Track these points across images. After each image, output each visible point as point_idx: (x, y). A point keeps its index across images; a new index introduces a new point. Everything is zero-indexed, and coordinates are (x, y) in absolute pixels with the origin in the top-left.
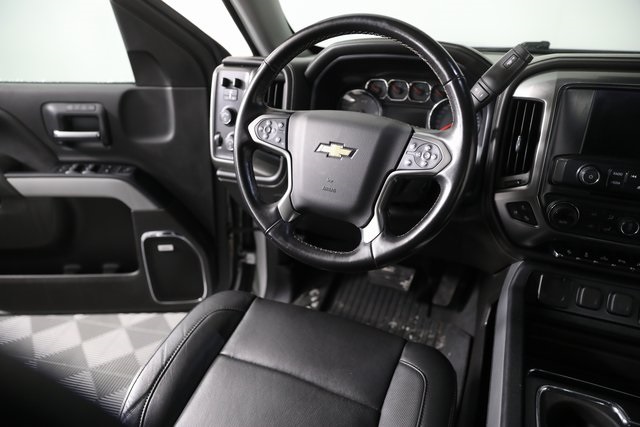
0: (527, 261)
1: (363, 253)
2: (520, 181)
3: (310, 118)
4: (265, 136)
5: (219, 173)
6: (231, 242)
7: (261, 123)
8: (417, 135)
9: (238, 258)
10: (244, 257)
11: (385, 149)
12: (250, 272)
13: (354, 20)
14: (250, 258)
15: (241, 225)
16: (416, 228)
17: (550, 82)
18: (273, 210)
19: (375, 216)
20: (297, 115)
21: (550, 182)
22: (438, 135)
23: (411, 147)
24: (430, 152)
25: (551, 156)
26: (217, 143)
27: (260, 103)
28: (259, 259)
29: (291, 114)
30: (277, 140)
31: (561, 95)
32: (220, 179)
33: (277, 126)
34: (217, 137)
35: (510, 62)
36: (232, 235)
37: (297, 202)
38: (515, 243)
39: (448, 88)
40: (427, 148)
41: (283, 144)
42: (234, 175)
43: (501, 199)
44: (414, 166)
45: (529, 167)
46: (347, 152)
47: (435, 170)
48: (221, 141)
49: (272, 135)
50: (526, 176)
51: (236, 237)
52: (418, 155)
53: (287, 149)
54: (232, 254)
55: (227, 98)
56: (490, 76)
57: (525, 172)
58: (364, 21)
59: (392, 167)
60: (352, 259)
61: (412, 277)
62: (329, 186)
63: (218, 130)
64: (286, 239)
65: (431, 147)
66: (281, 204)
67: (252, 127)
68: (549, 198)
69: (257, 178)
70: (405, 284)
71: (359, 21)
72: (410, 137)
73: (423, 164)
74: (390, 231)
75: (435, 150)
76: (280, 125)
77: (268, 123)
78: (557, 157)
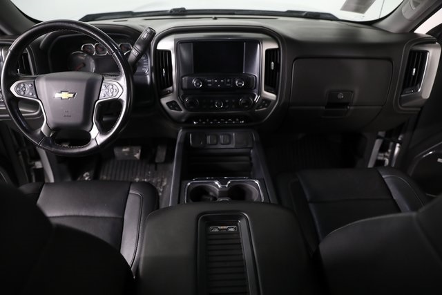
0: (184, 129)
1: (93, 145)
2: (169, 91)
3: (47, 79)
4: (22, 93)
6: (21, 157)
7: (18, 86)
8: (105, 81)
9: (29, 167)
10: (34, 165)
11: (91, 90)
12: (41, 174)
14: (38, 165)
15: (25, 145)
18: (39, 132)
19: (95, 125)
20: (39, 78)
21: (182, 89)
22: (115, 79)
23: (103, 87)
24: (112, 88)
25: (179, 77)
28: (44, 164)
29: (35, 78)
30: (31, 94)
33: (28, 86)
36: (20, 153)
37: (51, 126)
38: (176, 121)
39: (114, 56)
40: (111, 87)
41: (35, 96)
42: (8, 115)
43: (164, 101)
44: (107, 96)
45: (171, 84)
46: (71, 95)
47: (117, 97)
49: (27, 92)
50: (171, 88)
51: (24, 154)
52: (107, 90)
53: (38, 98)
54: (24, 165)
57: (170, 86)
59: (96, 98)
60: (88, 148)
61: (140, 151)
62: (66, 114)
64: (51, 146)
65: (113, 86)
66: (43, 128)
67: (12, 89)
68: (184, 98)
69: (23, 115)
70: (137, 156)
72: (102, 82)
73: (111, 95)
74: (104, 129)
75: (115, 87)
76: (30, 85)
77: (22, 85)
78: (182, 77)
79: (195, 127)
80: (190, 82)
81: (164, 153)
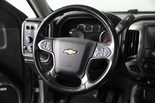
0: (139, 85)
1: (82, 88)
2: (133, 58)
3: (61, 41)
4: (44, 47)
5: (25, 60)
6: (30, 85)
7: (43, 43)
8: (98, 45)
9: (32, 90)
10: (35, 90)
11: (88, 51)
12: (37, 95)
13: (75, 7)
14: (37, 90)
15: (33, 78)
16: (101, 78)
17: (141, 24)
18: (48, 74)
19: (86, 75)
20: (56, 40)
21: (144, 58)
22: (106, 45)
23: (97, 49)
24: (103, 51)
25: (143, 49)
26: (25, 49)
27: (42, 36)
28: (41, 90)
29: (53, 39)
30: (49, 49)
31: (145, 29)
32: (26, 62)
33: (49, 44)
34: (24, 47)
35: (127, 19)
36: (30, 82)
37: (57, 70)
38: (134, 79)
39: (108, 29)
40: (102, 50)
41: (51, 50)
42: (33, 61)
43: (127, 64)
44: (98, 56)
45: (136, 53)
46: (75, 52)
47: (106, 57)
48: (26, 49)
49: (47, 47)
50: (135, 56)
51: (31, 83)
52: (99, 52)
53: (52, 52)
54: (30, 89)
55: (28, 33)
56: (121, 24)
57: (135, 55)
58: (78, 7)
59: (91, 57)
60: (79, 90)
61: (97, 93)
62: (69, 64)
63: (25, 44)
64: (54, 84)
65: (104, 49)
66: (51, 71)
67: (39, 44)
68: (144, 63)
69: (41, 61)
70: (95, 96)
71: (76, 7)
72: (96, 46)
73: (101, 55)
74: (91, 79)
75: (105, 50)
76: (50, 43)
77: (45, 43)
78: (145, 49)
79: (149, 86)
80: (150, 54)
81: (112, 97)
